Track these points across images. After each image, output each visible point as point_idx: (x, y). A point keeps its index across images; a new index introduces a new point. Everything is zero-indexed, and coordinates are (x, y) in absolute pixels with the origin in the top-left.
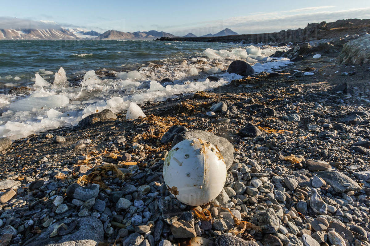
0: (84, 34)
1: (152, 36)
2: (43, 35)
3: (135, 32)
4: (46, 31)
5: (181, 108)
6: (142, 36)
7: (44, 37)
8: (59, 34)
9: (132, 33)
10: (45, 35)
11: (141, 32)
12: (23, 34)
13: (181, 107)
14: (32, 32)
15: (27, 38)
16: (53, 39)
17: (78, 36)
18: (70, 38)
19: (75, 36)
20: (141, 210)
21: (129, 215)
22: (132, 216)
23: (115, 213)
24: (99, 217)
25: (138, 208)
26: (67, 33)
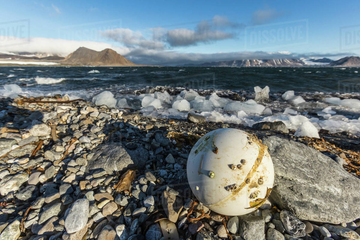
0: (313, 61)
2: (276, 63)
4: (280, 60)
7: (276, 65)
8: (289, 62)
12: (262, 62)
14: (269, 61)
15: (264, 66)
16: (283, 66)
17: (306, 63)
18: (298, 65)
19: (304, 63)
20: (174, 171)
21: (163, 167)
22: (165, 169)
23: (162, 161)
24: (150, 155)
25: (174, 169)
26: (297, 61)
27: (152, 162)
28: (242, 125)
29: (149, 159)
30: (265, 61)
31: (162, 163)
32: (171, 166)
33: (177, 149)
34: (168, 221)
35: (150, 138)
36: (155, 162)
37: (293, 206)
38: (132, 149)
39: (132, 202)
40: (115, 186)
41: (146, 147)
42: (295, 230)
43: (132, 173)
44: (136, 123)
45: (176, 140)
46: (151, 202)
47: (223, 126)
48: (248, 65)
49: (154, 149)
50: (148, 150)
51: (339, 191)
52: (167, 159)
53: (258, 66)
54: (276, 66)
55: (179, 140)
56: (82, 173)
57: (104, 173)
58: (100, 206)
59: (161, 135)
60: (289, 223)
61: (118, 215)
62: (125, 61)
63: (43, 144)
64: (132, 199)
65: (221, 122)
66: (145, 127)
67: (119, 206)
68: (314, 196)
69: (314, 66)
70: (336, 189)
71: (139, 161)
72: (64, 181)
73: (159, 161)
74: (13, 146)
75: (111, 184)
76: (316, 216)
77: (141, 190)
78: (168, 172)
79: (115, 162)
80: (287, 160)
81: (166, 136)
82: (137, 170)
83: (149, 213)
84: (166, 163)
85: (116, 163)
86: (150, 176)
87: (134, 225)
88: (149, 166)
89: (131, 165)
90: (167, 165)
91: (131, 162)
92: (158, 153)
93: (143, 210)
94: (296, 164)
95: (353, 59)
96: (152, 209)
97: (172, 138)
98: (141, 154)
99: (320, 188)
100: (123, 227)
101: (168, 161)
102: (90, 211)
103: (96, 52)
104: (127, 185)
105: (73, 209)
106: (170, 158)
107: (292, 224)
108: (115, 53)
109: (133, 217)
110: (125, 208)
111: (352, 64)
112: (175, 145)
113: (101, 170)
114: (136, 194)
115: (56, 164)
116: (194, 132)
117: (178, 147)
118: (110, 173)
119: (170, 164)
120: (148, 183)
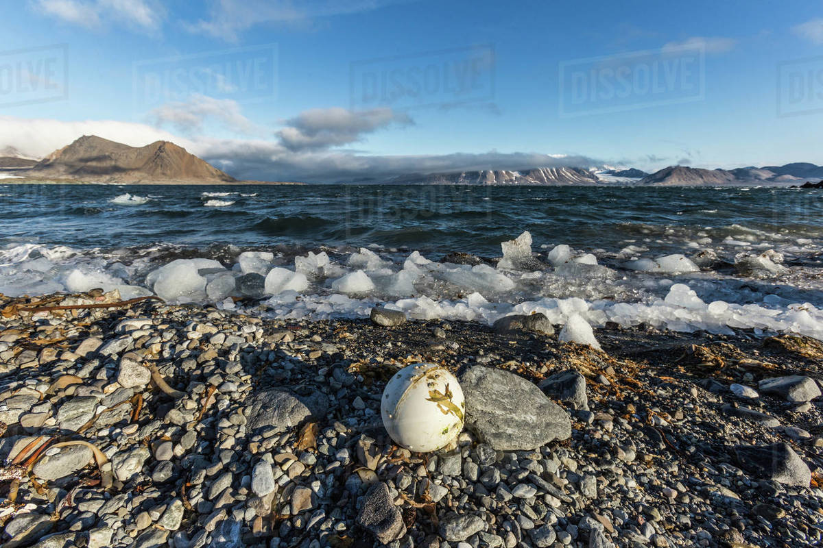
1: (791, 177)
2: (545, 178)
3: (738, 169)
4: (552, 171)
5: (687, 355)
6: (757, 177)
7: (546, 181)
8: (570, 175)
9: (730, 171)
10: (548, 178)
11: (757, 169)
12: (518, 175)
13: (689, 353)
14: (532, 174)
15: (523, 183)
16: (559, 184)
17: (602, 178)
18: (587, 182)
19: (597, 178)
20: (365, 418)
21: (351, 415)
22: (354, 417)
23: (347, 407)
24: (331, 401)
25: (365, 415)
26: (584, 173)
27: (335, 409)
28: (477, 322)
29: (330, 406)
30: (526, 173)
31: (349, 409)
32: (361, 412)
33: (365, 388)
34: (366, 469)
35: (325, 376)
36: (339, 410)
37: (489, 438)
38: (306, 395)
39: (321, 459)
40: (296, 444)
41: (324, 389)
42: (486, 459)
43: (313, 427)
44: (291, 349)
45: (362, 375)
46: (345, 454)
47: (437, 333)
48: (491, 180)
49: (334, 391)
50: (327, 394)
51: (534, 418)
52: (354, 404)
53: (511, 183)
54: (547, 183)
55: (366, 375)
56: (242, 435)
57: (277, 430)
58: (285, 468)
59: (342, 370)
60: (482, 453)
61: (308, 475)
62: (208, 170)
63: (144, 400)
64: (320, 456)
65: (437, 320)
66: (308, 355)
67: (307, 466)
68: (509, 426)
69: (615, 184)
70: (532, 417)
71: (319, 411)
72: (221, 447)
73: (344, 407)
74: (99, 408)
75: (289, 443)
76: (508, 444)
77: (330, 445)
78: (358, 421)
79: (287, 414)
80: (488, 392)
81: (347, 371)
82: (319, 422)
83: (344, 466)
84: (354, 409)
85: (289, 416)
86: (339, 426)
87: (331, 479)
88: (331, 415)
89: (308, 416)
90: (356, 412)
91: (307, 413)
92: (341, 396)
93: (337, 464)
94: (497, 395)
95: (680, 170)
96: (347, 462)
97: (356, 373)
98: (320, 401)
99: (517, 418)
100: (319, 483)
101: (356, 407)
102: (274, 475)
103: (129, 148)
104: (311, 441)
105: (257, 473)
106: (359, 402)
107: (485, 454)
108: (181, 152)
109: (327, 474)
110: (314, 466)
111: (679, 180)
112: (362, 383)
113: (271, 427)
114: (325, 449)
115: (190, 428)
116: (386, 355)
117: (366, 385)
118: (283, 430)
119: (359, 410)
120: (338, 434)
